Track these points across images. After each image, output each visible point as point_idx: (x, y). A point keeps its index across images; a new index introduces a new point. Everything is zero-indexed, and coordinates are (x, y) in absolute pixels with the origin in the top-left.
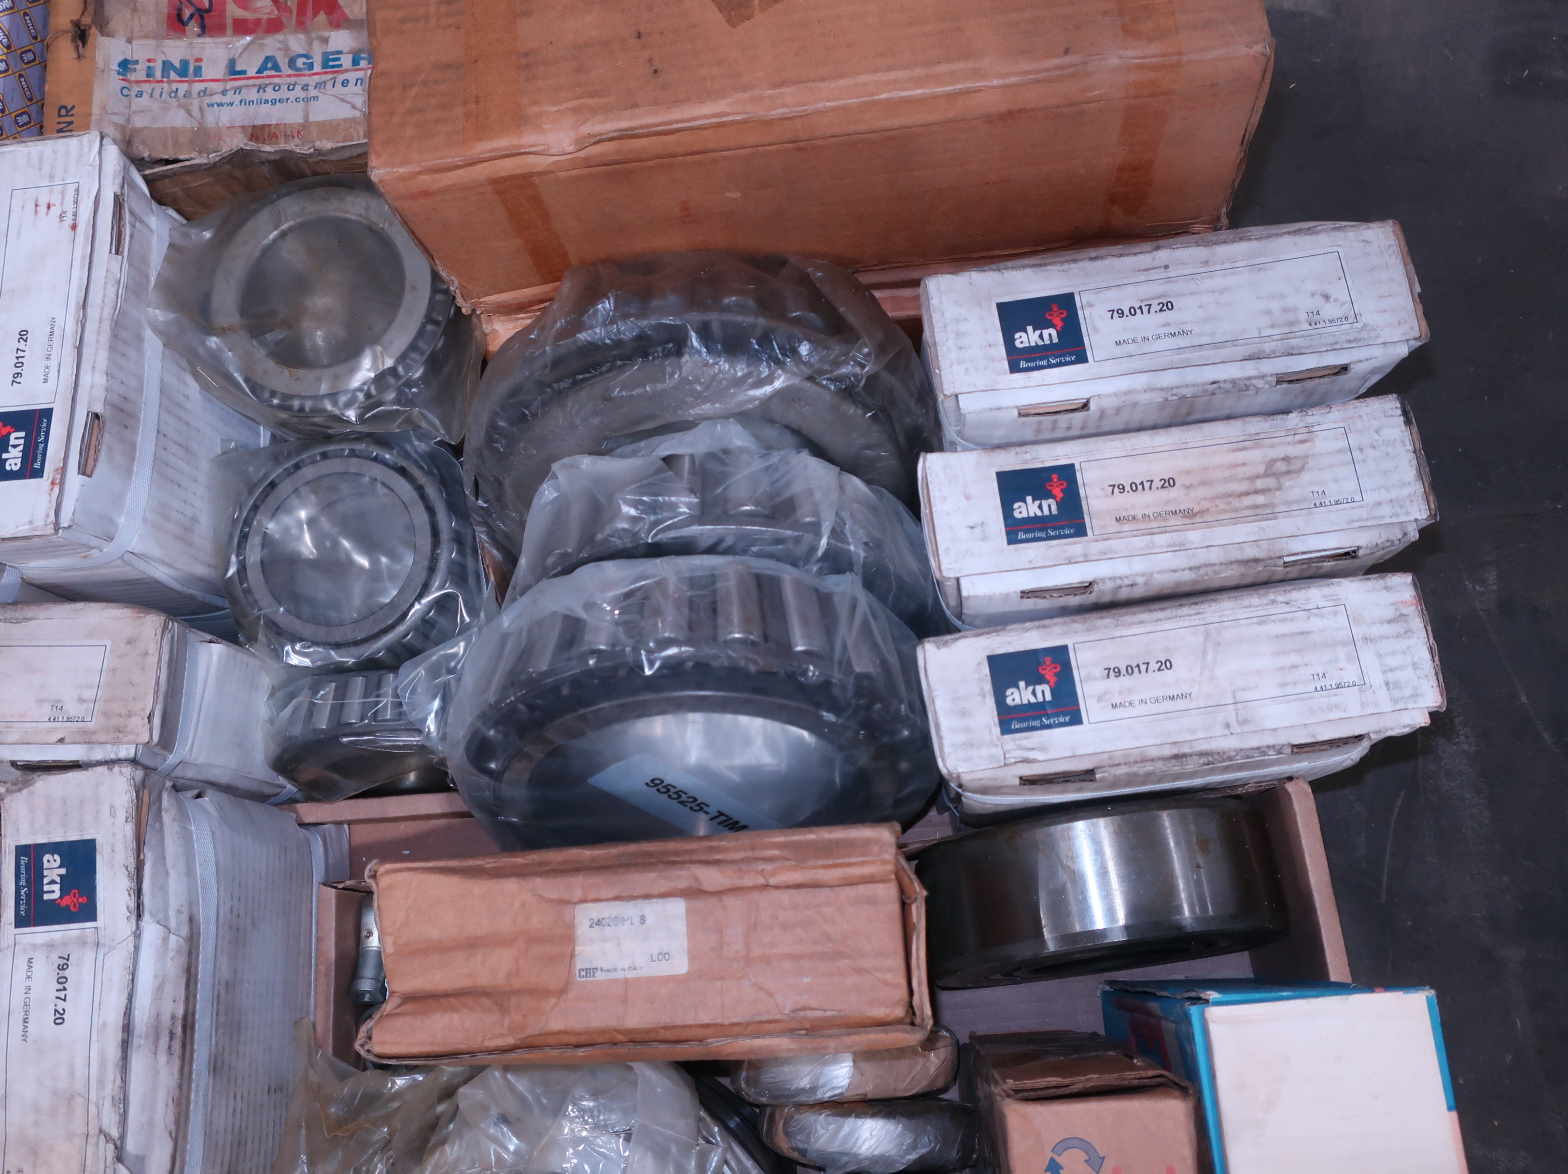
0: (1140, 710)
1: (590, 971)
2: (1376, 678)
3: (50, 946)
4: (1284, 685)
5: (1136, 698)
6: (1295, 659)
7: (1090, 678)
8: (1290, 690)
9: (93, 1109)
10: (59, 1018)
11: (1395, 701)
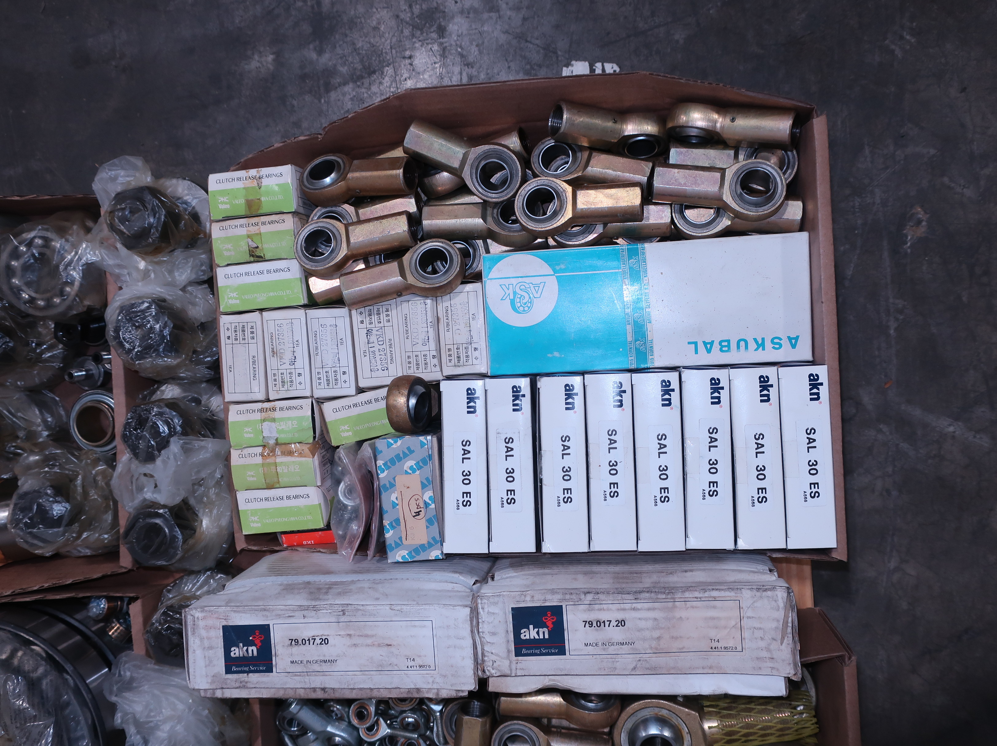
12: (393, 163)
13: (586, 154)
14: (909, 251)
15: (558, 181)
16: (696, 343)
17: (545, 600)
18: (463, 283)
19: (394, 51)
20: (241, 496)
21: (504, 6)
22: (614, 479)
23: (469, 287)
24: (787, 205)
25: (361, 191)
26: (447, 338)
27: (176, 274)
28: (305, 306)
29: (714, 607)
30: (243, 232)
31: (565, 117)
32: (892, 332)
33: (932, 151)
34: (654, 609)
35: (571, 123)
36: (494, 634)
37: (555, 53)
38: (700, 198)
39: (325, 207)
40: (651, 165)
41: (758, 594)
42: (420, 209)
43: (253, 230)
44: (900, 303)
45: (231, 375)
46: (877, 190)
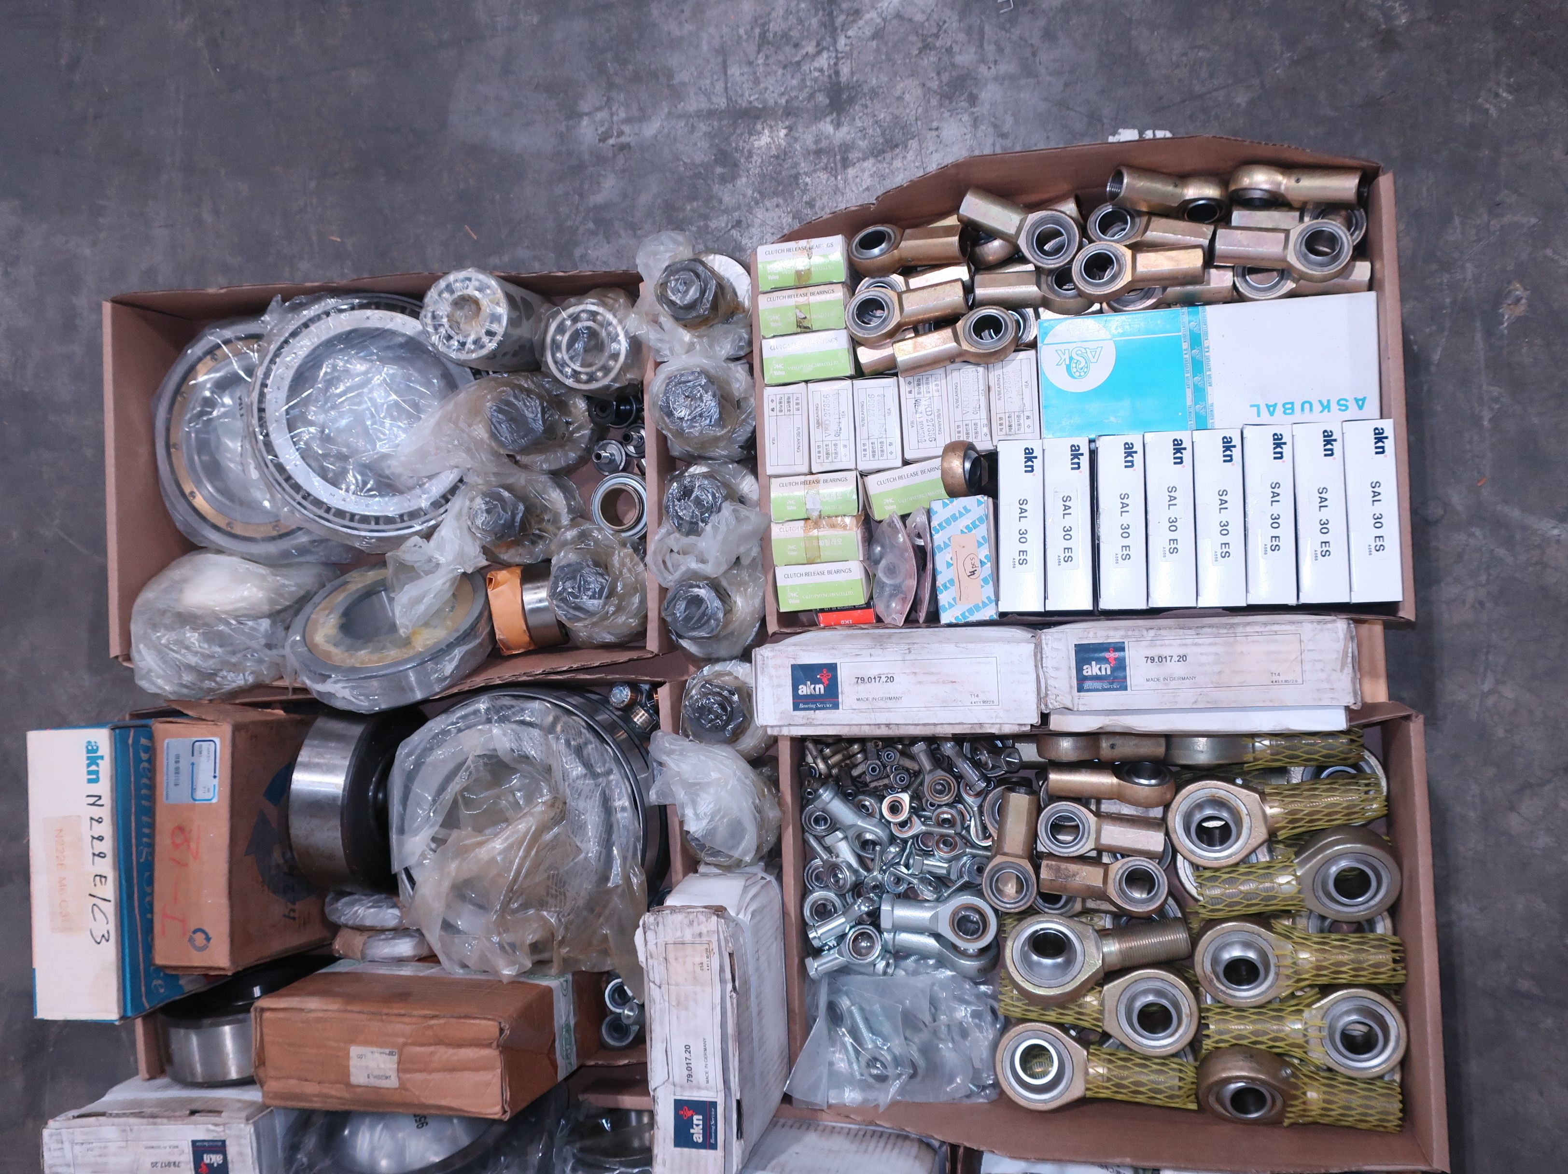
0: (167, 1144)
1: (391, 1054)
2: (67, 1146)
3: (699, 1088)
4: (105, 1147)
5: (168, 1150)
6: (99, 1160)
7: (187, 1163)
8: (103, 1144)
9: (666, 998)
10: (687, 1048)
11: (60, 1134)
12: (948, 231)
13: (1145, 219)
14: (1506, 332)
15: (1118, 246)
16: (1258, 406)
17: (1108, 637)
18: (1015, 351)
19: (919, 123)
20: (780, 572)
21: (1043, 71)
22: (1173, 535)
23: (1022, 355)
24: (1354, 266)
25: (913, 260)
26: (998, 407)
27: (717, 348)
28: (851, 378)
29: (1276, 641)
30: (792, 302)
31: (1125, 181)
32: (1486, 423)
33: (1533, 221)
34: (1215, 644)
35: (1130, 187)
36: (1057, 669)
37: (1100, 120)
38: (1263, 259)
39: (873, 277)
40: (1212, 228)
41: (1319, 627)
42: (972, 278)
43: (802, 300)
44: (1496, 391)
45: (774, 447)
46: (1468, 265)
